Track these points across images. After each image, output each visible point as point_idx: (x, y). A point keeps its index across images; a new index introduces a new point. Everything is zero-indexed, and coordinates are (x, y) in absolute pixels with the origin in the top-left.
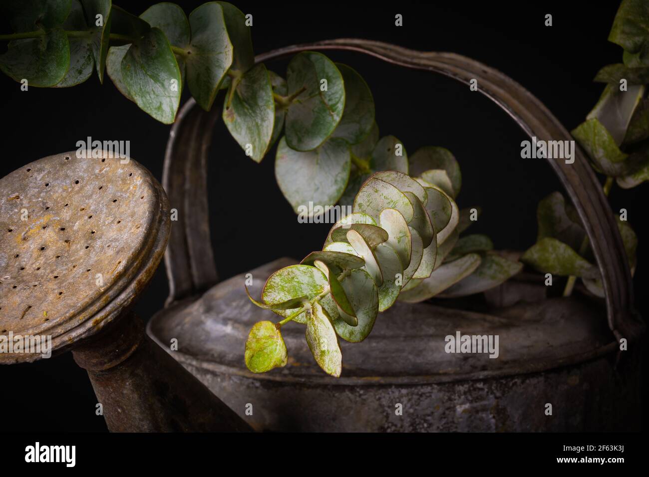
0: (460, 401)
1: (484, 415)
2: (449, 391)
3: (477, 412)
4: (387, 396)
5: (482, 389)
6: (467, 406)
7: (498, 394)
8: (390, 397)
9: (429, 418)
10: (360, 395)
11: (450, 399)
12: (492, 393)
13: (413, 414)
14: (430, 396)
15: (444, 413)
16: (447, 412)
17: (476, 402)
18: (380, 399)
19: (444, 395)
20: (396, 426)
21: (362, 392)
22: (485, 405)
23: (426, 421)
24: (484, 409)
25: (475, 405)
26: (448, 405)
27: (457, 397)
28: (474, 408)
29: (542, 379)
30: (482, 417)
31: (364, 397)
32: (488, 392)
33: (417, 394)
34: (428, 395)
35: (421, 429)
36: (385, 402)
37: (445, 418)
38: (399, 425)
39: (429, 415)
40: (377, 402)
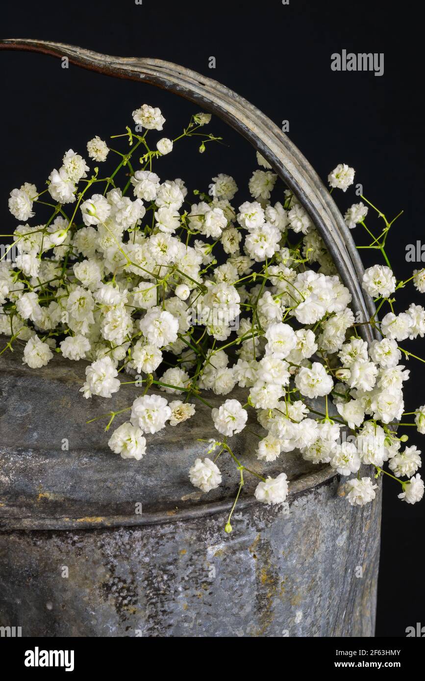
0: (214, 540)
1: (242, 556)
2: (198, 529)
3: (234, 552)
4: (113, 542)
5: (241, 521)
6: (222, 546)
7: (261, 525)
8: (116, 544)
9: (171, 567)
10: (74, 543)
11: (199, 539)
12: (254, 524)
13: (148, 564)
14: (174, 538)
15: (191, 560)
16: (195, 557)
17: (233, 539)
18: (102, 546)
19: (192, 535)
20: (125, 582)
21: (76, 538)
22: (244, 542)
23: (165, 571)
24: (243, 547)
25: (232, 542)
26: (196, 547)
27: (208, 536)
28: (230, 547)
30: (240, 559)
31: (78, 545)
32: (248, 524)
33: (156, 536)
34: (170, 536)
35: (158, 582)
36: (109, 551)
37: (191, 565)
38: (129, 581)
39: (170, 564)
40: (99, 552)
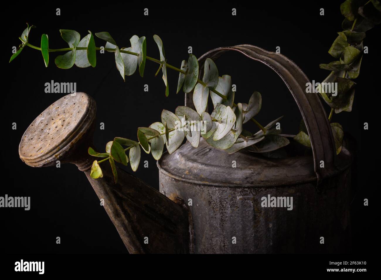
0: (238, 195)
1: (248, 201)
2: (234, 191)
3: (245, 200)
4: (211, 190)
5: (247, 191)
6: (241, 197)
7: (254, 194)
8: (212, 190)
9: (227, 200)
10: (202, 188)
11: (234, 194)
12: (252, 193)
13: (220, 198)
14: (227, 191)
15: (232, 199)
16: (233, 198)
17: (245, 196)
18: (209, 190)
19: (232, 192)
20: (214, 201)
21: (203, 187)
22: (249, 197)
23: (225, 201)
24: (248, 199)
25: (244, 197)
26: (233, 195)
27: (237, 193)
28: (244, 198)
29: (274, 189)
30: (248, 202)
31: (204, 189)
32: (250, 192)
33: (222, 190)
34: (226, 191)
35: (223, 204)
36: (210, 192)
37: (232, 201)
38: (215, 201)
39: (226, 199)
40: (208, 192)
